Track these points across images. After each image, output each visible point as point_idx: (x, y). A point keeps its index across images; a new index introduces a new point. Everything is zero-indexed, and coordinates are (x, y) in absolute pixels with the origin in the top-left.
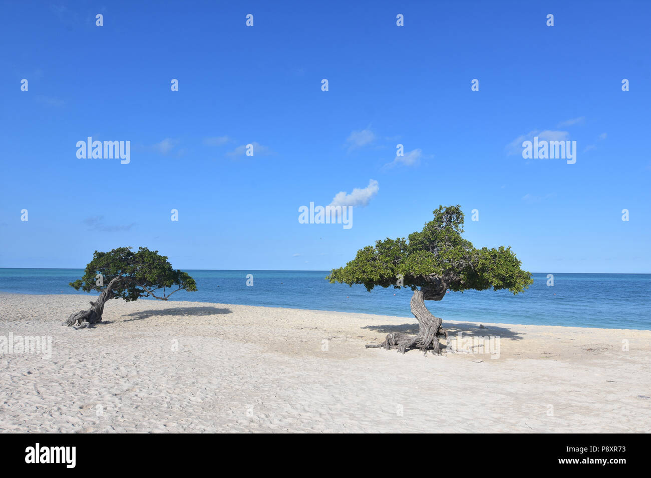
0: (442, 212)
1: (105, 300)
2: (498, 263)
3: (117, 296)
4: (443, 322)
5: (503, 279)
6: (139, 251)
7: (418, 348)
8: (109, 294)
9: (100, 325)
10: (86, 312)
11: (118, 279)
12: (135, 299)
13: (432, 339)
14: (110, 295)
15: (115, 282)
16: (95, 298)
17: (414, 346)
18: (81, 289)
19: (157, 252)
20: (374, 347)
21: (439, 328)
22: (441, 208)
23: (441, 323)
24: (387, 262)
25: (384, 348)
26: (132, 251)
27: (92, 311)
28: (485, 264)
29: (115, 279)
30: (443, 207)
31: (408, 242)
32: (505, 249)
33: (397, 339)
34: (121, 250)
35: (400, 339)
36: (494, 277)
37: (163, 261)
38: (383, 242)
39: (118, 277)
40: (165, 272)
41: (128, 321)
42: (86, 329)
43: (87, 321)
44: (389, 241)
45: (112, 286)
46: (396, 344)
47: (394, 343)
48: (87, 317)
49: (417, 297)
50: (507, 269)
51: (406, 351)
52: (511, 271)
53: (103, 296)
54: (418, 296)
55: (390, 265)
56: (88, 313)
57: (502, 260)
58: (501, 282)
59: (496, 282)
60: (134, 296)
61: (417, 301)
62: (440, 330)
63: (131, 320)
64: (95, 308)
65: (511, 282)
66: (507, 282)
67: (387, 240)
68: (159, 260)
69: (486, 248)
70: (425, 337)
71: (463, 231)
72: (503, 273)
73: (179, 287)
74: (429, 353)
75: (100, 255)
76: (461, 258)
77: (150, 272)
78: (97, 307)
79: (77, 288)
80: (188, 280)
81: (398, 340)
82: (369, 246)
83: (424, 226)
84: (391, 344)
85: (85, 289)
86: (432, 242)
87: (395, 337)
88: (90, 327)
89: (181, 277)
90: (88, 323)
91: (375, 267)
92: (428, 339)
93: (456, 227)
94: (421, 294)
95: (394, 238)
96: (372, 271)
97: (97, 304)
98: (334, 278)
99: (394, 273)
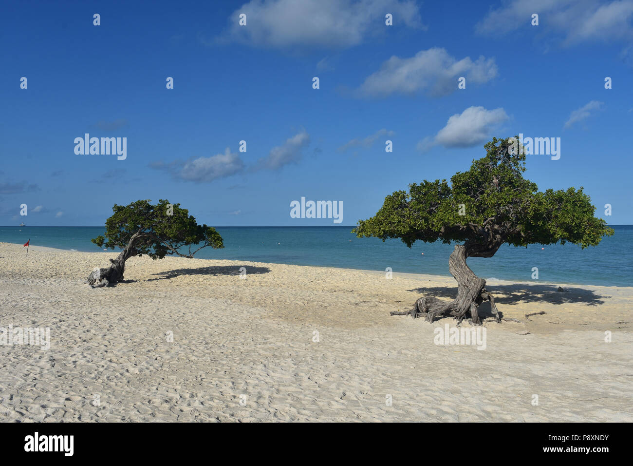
0: (497, 145)
1: (126, 257)
2: (564, 209)
3: (141, 253)
4: (487, 284)
5: (568, 228)
6: (159, 204)
7: (452, 316)
8: (129, 251)
9: (121, 284)
10: (106, 269)
11: (138, 235)
12: (162, 257)
13: (468, 305)
14: (132, 252)
15: (135, 239)
16: (116, 255)
17: (447, 313)
18: (104, 245)
19: (179, 204)
20: (400, 314)
21: (480, 292)
22: (495, 140)
23: (484, 285)
24: (419, 210)
25: (412, 316)
26: (151, 204)
27: (112, 269)
28: (538, 210)
29: (135, 235)
30: (497, 139)
31: (450, 185)
32: (576, 191)
33: (429, 305)
34: (140, 203)
35: (433, 305)
36: (558, 227)
37: (182, 215)
38: (419, 185)
39: (138, 233)
40: (186, 226)
41: (154, 280)
42: (105, 288)
43: (107, 280)
44: (427, 185)
45: (133, 243)
46: (427, 311)
47: (424, 309)
48: (108, 275)
49: (457, 253)
50: (574, 216)
51: (435, 319)
52: (578, 219)
53: (123, 253)
54: (459, 252)
55: (425, 214)
56: (108, 271)
57: (569, 206)
58: (565, 233)
59: (560, 233)
60: (161, 253)
61: (457, 258)
62: (482, 294)
63: (156, 279)
64: (115, 266)
65: (578, 233)
66: (573, 234)
67: (424, 182)
68: (179, 213)
69: (552, 190)
70: (461, 302)
71: (524, 170)
72: (568, 220)
73: (205, 244)
74: (465, 322)
75: (119, 209)
76: (509, 202)
77: (170, 227)
78: (117, 264)
79: (100, 245)
80: (213, 235)
81: (430, 307)
82: (400, 191)
83: (472, 164)
84: (421, 311)
85: (107, 246)
86: (479, 184)
87: (426, 303)
88: (109, 286)
89: (207, 233)
90: (107, 281)
91: (404, 216)
92: (464, 305)
93: (516, 164)
94: (463, 249)
95: (432, 181)
96: (400, 222)
97: (118, 262)
98: (362, 231)
99: (428, 224)
